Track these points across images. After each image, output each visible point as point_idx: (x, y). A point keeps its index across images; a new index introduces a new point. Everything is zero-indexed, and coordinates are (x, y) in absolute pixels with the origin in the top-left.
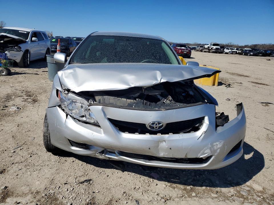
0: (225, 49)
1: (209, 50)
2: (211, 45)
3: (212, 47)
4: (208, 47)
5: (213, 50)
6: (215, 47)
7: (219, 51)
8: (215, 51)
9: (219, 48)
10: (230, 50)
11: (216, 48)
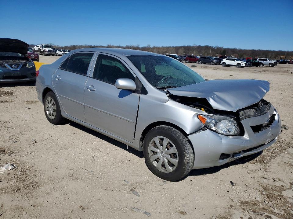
0: (57, 51)
1: (41, 52)
2: (42, 47)
3: (44, 49)
4: (39, 49)
5: (46, 53)
6: (47, 49)
7: (53, 53)
8: (48, 53)
9: (52, 50)
10: (63, 52)
11: (49, 50)
